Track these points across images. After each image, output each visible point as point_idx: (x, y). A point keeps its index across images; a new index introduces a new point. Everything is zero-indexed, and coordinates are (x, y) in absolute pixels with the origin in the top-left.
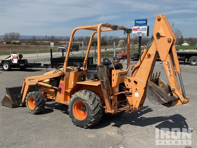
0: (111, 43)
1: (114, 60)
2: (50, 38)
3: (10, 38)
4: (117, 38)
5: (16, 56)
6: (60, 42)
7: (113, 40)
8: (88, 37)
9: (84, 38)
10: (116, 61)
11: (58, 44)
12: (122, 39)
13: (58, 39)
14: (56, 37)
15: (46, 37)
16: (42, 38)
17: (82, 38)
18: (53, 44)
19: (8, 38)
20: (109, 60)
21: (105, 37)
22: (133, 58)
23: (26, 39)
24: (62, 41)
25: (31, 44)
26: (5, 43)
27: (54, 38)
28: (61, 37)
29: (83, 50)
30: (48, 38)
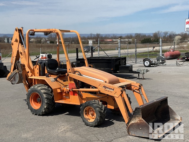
0: (166, 40)
1: (158, 60)
2: (95, 36)
3: (55, 37)
4: (173, 34)
5: (45, 56)
6: (105, 40)
7: (168, 36)
8: (138, 34)
9: (133, 35)
10: (161, 61)
11: (104, 42)
12: (179, 35)
13: (104, 36)
14: (102, 35)
15: (91, 35)
16: (86, 37)
17: (131, 35)
18: (92, 43)
19: (53, 37)
20: (150, 60)
21: (158, 33)
22: (184, 58)
23: (70, 38)
24: (108, 39)
25: (75, 43)
26: (48, 42)
27: (100, 36)
28: (107, 35)
29: (119, 49)
30: (93, 36)
